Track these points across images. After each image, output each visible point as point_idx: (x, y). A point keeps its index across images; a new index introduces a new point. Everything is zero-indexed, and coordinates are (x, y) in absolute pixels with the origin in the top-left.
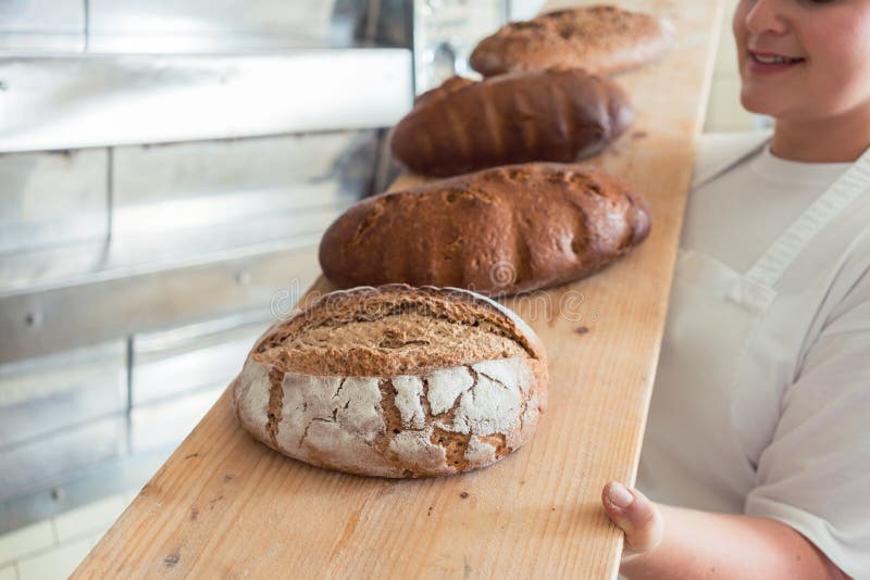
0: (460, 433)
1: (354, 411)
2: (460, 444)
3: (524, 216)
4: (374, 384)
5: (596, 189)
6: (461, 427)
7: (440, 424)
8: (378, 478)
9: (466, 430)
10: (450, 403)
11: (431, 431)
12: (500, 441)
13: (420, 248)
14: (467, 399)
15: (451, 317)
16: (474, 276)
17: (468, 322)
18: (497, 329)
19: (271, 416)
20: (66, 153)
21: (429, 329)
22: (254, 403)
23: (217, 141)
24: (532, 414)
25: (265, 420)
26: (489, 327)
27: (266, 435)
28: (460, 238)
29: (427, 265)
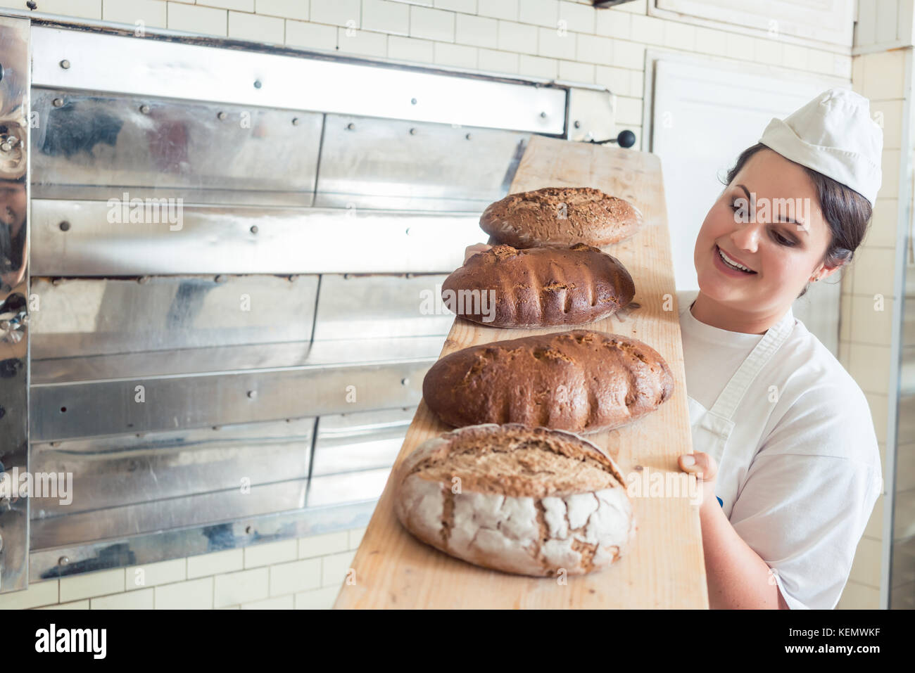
0: (591, 544)
1: (515, 523)
2: (590, 552)
3: (593, 374)
4: (529, 503)
5: (641, 357)
6: (592, 539)
7: (579, 536)
8: (531, 576)
9: (595, 542)
10: (584, 522)
11: (571, 541)
12: (615, 550)
13: (518, 393)
14: (595, 519)
15: (568, 454)
16: (557, 419)
17: (578, 459)
18: (600, 466)
19: (444, 523)
20: (289, 277)
21: (554, 462)
22: (428, 512)
23: (399, 275)
24: (633, 532)
25: (439, 526)
26: (595, 462)
27: (439, 538)
28: (548, 389)
29: (522, 408)
